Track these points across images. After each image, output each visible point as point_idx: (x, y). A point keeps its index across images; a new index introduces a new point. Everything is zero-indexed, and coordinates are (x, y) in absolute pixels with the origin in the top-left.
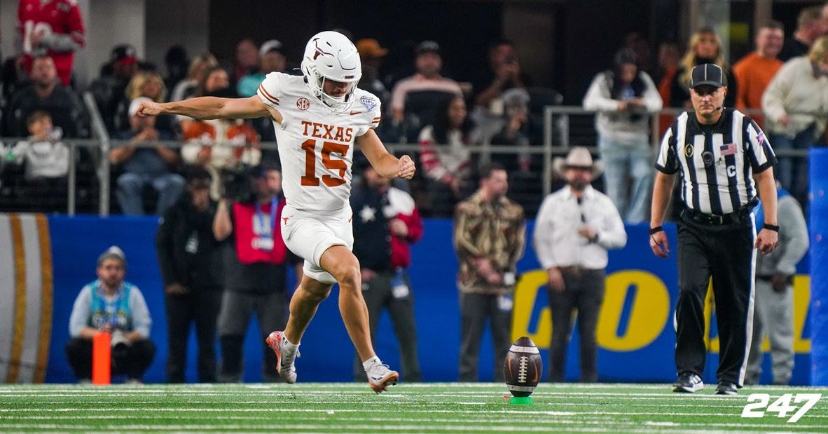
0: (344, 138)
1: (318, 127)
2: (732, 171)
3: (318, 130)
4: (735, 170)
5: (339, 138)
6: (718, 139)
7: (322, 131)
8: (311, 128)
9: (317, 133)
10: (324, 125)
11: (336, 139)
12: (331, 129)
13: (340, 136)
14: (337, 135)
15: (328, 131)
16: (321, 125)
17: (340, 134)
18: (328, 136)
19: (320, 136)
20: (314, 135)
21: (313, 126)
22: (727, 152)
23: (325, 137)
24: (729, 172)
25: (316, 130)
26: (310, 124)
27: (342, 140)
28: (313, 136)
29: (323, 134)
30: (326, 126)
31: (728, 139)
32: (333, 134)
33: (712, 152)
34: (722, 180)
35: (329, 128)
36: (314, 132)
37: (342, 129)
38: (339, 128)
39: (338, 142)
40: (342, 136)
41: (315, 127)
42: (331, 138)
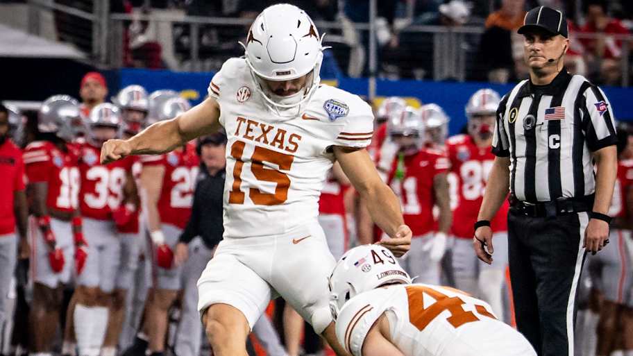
0: (285, 146)
1: (252, 126)
2: (555, 142)
3: (251, 130)
4: (559, 141)
5: (278, 144)
6: (546, 102)
7: (257, 132)
8: (244, 125)
9: (250, 134)
10: (261, 125)
11: (273, 144)
12: (268, 131)
13: (278, 141)
14: (276, 140)
15: (265, 132)
16: (256, 124)
17: (279, 138)
18: (262, 139)
19: (251, 138)
20: (246, 136)
21: (247, 123)
22: (553, 117)
23: (258, 140)
24: (551, 142)
25: (249, 130)
26: (244, 120)
27: (281, 147)
28: (244, 137)
29: (257, 136)
30: (263, 126)
31: (557, 102)
32: (271, 136)
33: (536, 116)
34: (542, 152)
35: (266, 128)
36: (247, 133)
37: (284, 132)
38: (280, 131)
39: (276, 149)
40: (282, 141)
41: (249, 126)
42: (266, 141)
